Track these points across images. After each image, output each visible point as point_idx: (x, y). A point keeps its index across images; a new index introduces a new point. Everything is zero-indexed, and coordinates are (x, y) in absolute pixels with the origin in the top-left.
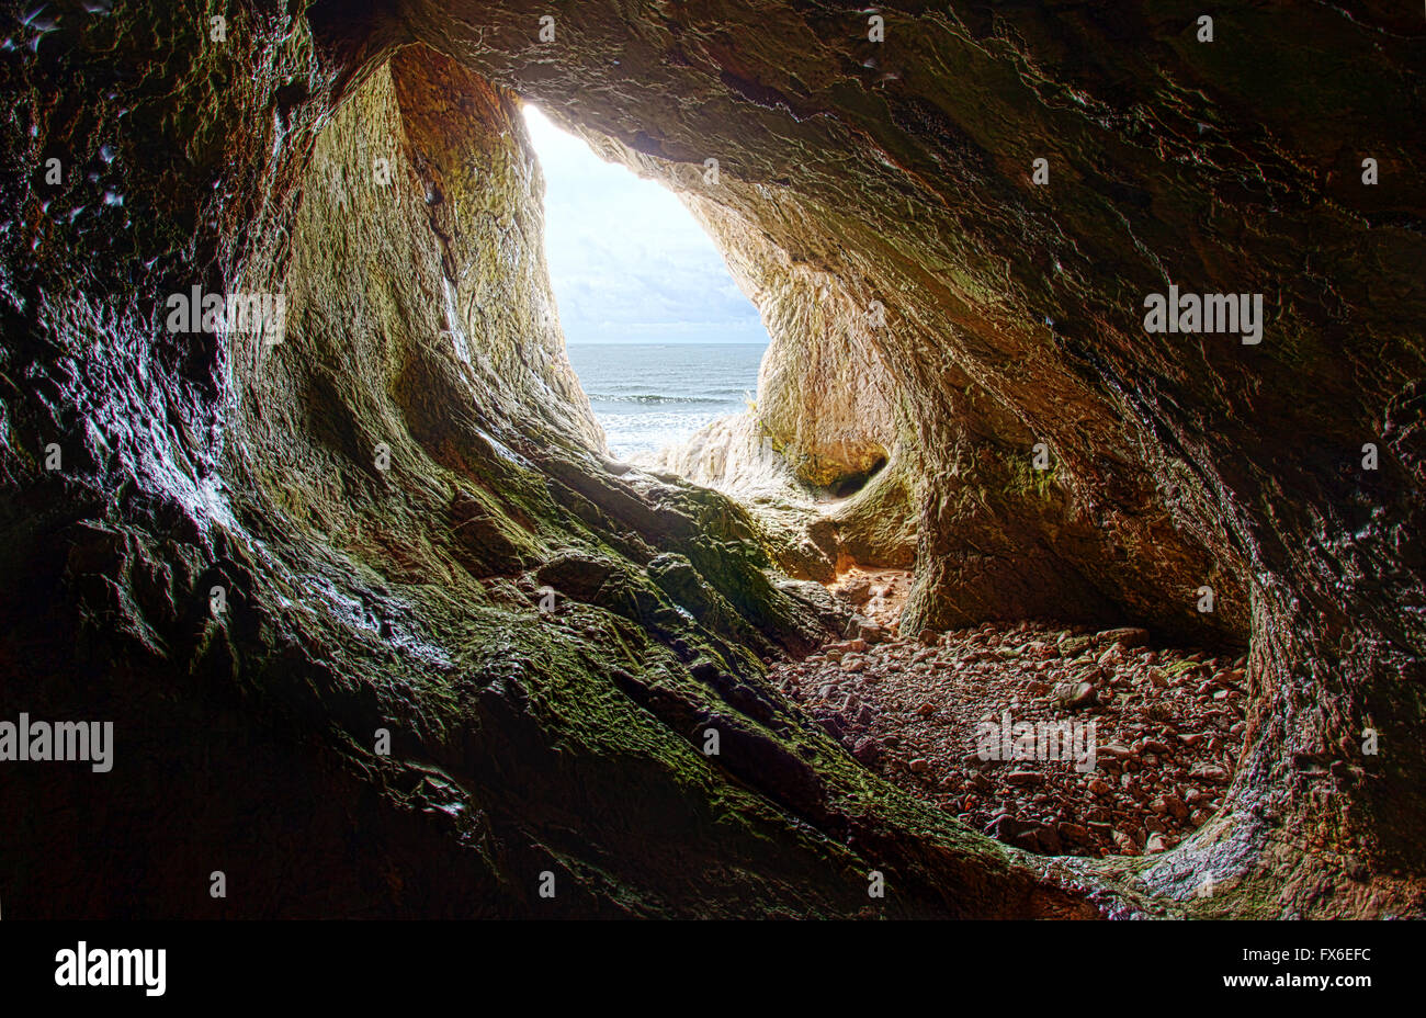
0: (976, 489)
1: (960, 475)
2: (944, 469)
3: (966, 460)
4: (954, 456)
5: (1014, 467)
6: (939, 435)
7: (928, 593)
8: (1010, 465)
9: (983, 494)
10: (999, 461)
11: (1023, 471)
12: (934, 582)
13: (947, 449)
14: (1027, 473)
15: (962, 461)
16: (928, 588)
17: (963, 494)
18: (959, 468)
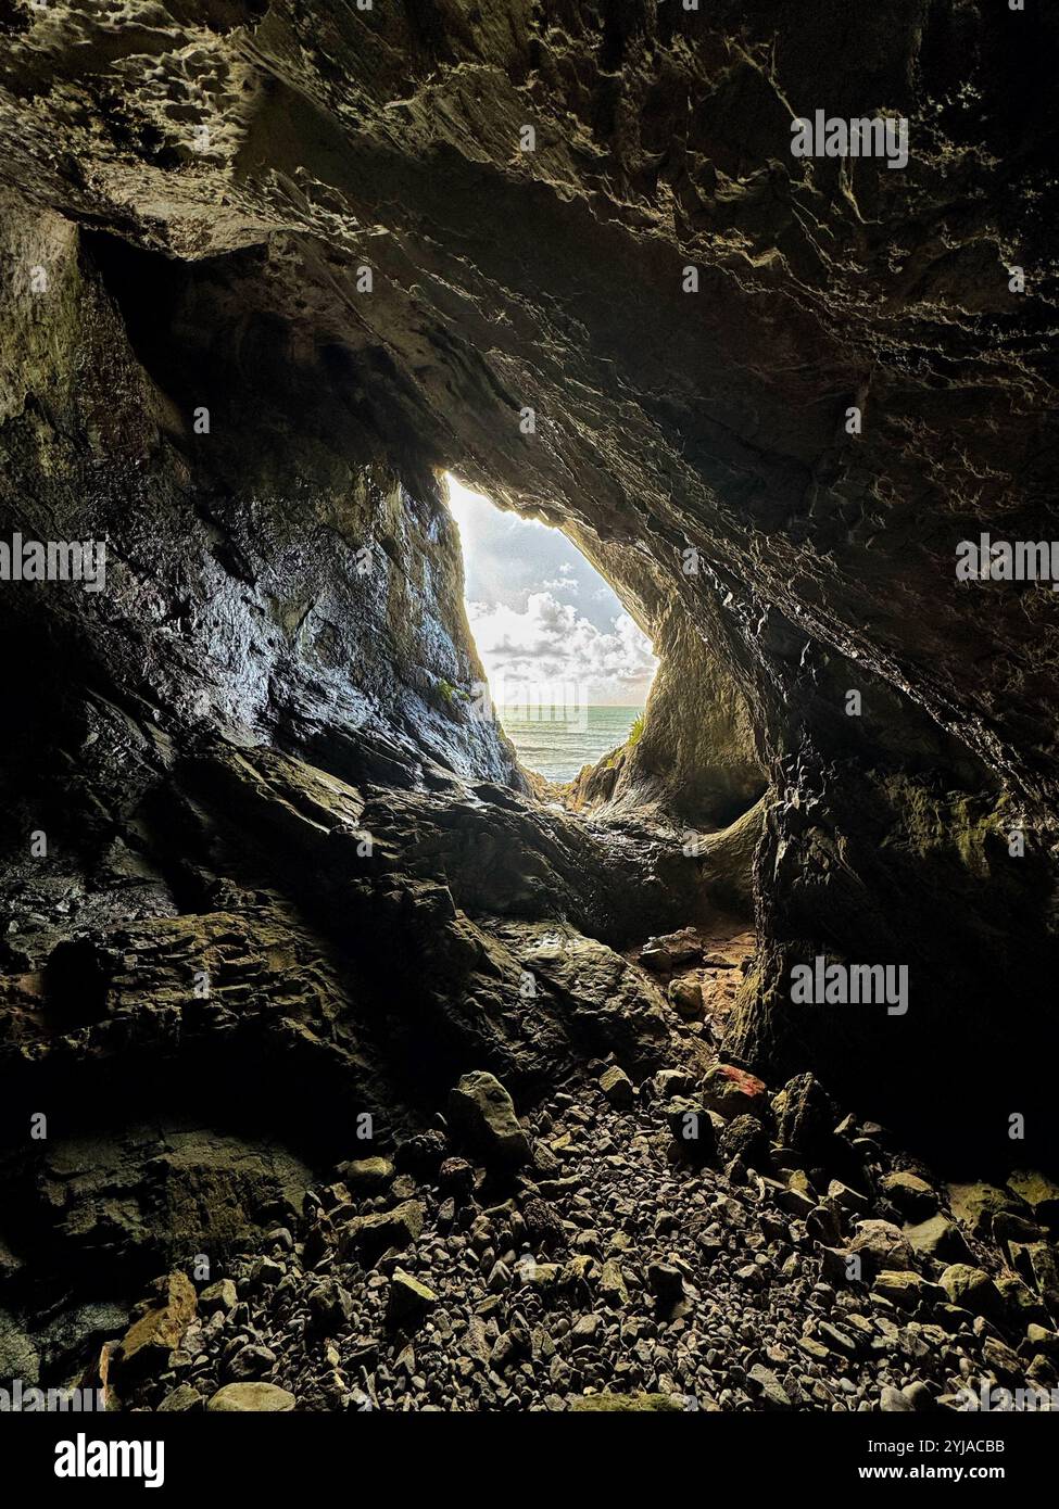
0: (828, 832)
1: (803, 806)
2: (781, 797)
3: (813, 783)
4: (794, 775)
5: (901, 798)
6: (774, 743)
7: (760, 1001)
8: (893, 793)
9: (842, 843)
10: (870, 785)
11: (919, 806)
12: (767, 985)
13: (785, 764)
14: (930, 811)
15: (807, 784)
16: (760, 992)
17: (810, 842)
18: (801, 796)
